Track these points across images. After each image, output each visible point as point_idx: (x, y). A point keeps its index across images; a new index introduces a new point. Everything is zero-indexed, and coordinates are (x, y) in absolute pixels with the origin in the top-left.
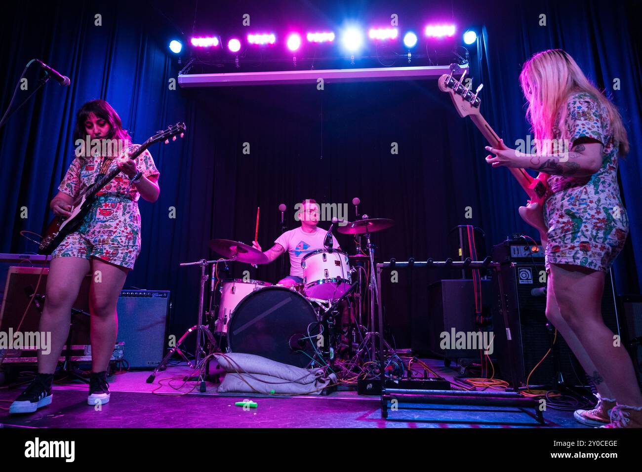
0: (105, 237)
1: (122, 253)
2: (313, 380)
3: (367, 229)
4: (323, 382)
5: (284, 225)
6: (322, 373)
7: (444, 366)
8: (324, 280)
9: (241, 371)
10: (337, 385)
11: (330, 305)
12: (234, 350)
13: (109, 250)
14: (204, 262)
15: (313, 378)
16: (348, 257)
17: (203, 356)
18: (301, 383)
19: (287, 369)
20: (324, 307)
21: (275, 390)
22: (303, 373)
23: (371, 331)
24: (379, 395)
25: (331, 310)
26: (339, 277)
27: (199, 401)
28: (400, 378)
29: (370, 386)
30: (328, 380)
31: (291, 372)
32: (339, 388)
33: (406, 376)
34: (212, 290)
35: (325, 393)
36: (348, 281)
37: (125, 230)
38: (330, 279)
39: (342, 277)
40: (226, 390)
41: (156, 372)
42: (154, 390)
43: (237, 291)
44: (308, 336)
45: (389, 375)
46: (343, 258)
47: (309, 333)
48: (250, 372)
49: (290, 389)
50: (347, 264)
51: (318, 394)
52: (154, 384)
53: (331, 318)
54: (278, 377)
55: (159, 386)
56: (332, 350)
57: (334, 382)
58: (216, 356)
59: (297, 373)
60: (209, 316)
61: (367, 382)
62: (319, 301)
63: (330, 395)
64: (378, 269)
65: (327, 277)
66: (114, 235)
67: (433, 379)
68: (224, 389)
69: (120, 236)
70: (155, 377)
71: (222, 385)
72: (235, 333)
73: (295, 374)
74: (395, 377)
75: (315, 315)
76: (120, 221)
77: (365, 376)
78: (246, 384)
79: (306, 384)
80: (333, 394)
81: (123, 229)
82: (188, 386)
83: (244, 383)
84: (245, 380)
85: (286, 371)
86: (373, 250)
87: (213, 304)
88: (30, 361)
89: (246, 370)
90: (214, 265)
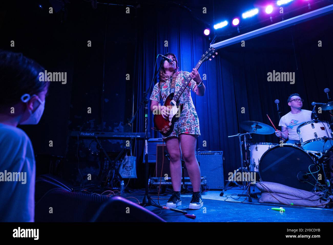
0: (183, 121)
1: (194, 128)
2: (318, 199)
4: (326, 200)
6: (323, 195)
9: (270, 192)
12: (264, 180)
13: (187, 128)
14: (240, 135)
15: (317, 197)
18: (310, 200)
19: (299, 192)
21: (294, 203)
22: (310, 194)
30: (329, 199)
31: (302, 193)
34: (246, 149)
35: (328, 207)
37: (192, 116)
41: (224, 191)
43: (258, 149)
44: (310, 173)
47: (310, 170)
48: (277, 193)
49: (303, 203)
51: (324, 207)
52: (223, 197)
54: (294, 196)
55: (227, 198)
59: (306, 194)
60: (246, 162)
63: (332, 208)
66: (187, 120)
68: (262, 201)
69: (190, 120)
70: (223, 193)
71: (261, 199)
72: (263, 171)
76: (188, 112)
78: (275, 199)
79: (314, 201)
81: (190, 116)
82: (241, 199)
83: (274, 198)
84: (274, 197)
85: (299, 193)
87: (247, 156)
88: (170, 184)
89: (273, 191)
90: (245, 136)
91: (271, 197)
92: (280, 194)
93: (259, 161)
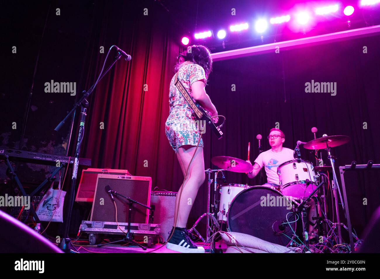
3: (327, 145)
8: (295, 183)
9: (239, 245)
11: (302, 201)
16: (313, 165)
17: (211, 234)
20: (296, 203)
22: (285, 249)
23: (337, 222)
25: (303, 204)
26: (307, 180)
34: (215, 190)
36: (315, 183)
38: (300, 181)
39: (310, 180)
43: (231, 192)
44: (287, 222)
46: (309, 166)
47: (287, 220)
48: (245, 246)
50: (313, 171)
54: (266, 251)
56: (306, 233)
58: (221, 233)
59: (280, 249)
60: (214, 207)
62: (293, 198)
64: (341, 171)
65: (298, 180)
72: (233, 218)
86: (333, 160)
87: (216, 200)
88: (109, 231)
89: (242, 244)
90: (216, 173)
93: (229, 205)
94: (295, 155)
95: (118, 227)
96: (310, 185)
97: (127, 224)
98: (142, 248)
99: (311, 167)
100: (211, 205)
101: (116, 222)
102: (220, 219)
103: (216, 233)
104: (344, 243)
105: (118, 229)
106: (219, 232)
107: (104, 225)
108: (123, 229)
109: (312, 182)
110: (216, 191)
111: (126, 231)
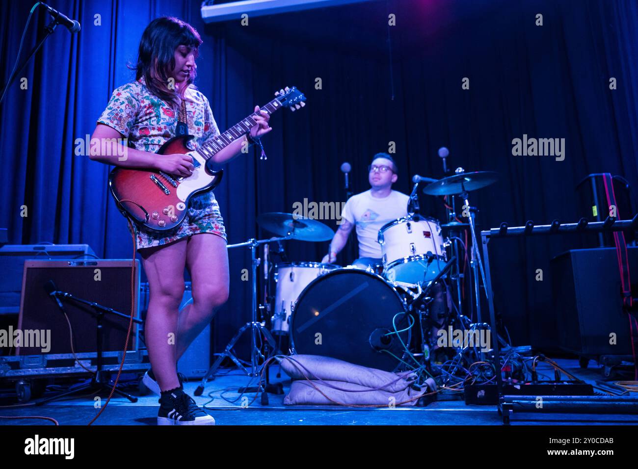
2: (404, 386)
3: (463, 187)
4: (419, 390)
5: (349, 190)
6: (416, 378)
7: (579, 367)
8: (410, 258)
9: (311, 378)
10: (436, 394)
11: (420, 291)
12: (300, 351)
14: (253, 242)
15: (404, 384)
16: (440, 225)
17: (261, 361)
18: (389, 391)
19: (370, 374)
20: (411, 293)
22: (390, 378)
23: (477, 322)
24: (495, 404)
25: (423, 295)
26: (429, 253)
27: (263, 415)
28: (522, 382)
29: (481, 393)
30: (424, 386)
31: (375, 377)
32: (440, 397)
33: (530, 379)
34: (266, 278)
35: (422, 403)
36: (443, 257)
38: (418, 256)
39: (434, 253)
40: (293, 402)
41: (205, 382)
42: (205, 404)
43: (295, 278)
44: (394, 331)
45: (507, 378)
46: (434, 227)
47: (394, 327)
48: (324, 379)
49: (376, 399)
50: (440, 235)
51: (413, 404)
52: (203, 396)
53: (423, 306)
54: (359, 384)
55: (211, 400)
56: (426, 347)
57: (433, 389)
58: (278, 359)
59: (383, 379)
61: (477, 388)
62: (405, 286)
63: (428, 406)
64: (484, 239)
65: (414, 253)
67: (568, 382)
68: (291, 400)
70: (203, 388)
71: (288, 396)
72: (300, 330)
73: (381, 379)
74: (515, 381)
75: (402, 304)
77: (474, 381)
78: (320, 394)
79: (396, 392)
80: (432, 404)
82: (246, 398)
83: (317, 392)
84: (317, 389)
85: (368, 376)
86: (473, 214)
87: (268, 295)
88: (57, 372)
89: (317, 375)
90: (266, 245)
91: (312, 389)
92: (330, 383)
93: (292, 306)
94: (410, 208)
95: (76, 362)
96: (434, 262)
97: (94, 355)
98: (129, 398)
99: (437, 229)
100: (258, 306)
101: (72, 352)
102: (277, 328)
103: (269, 360)
104: (487, 360)
105: (76, 366)
106: (275, 357)
107: (46, 362)
108: (87, 364)
109: (439, 256)
110: (268, 280)
111: (94, 369)
